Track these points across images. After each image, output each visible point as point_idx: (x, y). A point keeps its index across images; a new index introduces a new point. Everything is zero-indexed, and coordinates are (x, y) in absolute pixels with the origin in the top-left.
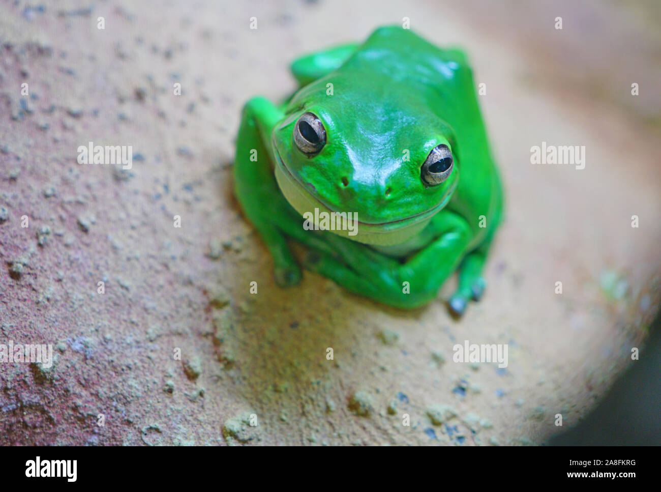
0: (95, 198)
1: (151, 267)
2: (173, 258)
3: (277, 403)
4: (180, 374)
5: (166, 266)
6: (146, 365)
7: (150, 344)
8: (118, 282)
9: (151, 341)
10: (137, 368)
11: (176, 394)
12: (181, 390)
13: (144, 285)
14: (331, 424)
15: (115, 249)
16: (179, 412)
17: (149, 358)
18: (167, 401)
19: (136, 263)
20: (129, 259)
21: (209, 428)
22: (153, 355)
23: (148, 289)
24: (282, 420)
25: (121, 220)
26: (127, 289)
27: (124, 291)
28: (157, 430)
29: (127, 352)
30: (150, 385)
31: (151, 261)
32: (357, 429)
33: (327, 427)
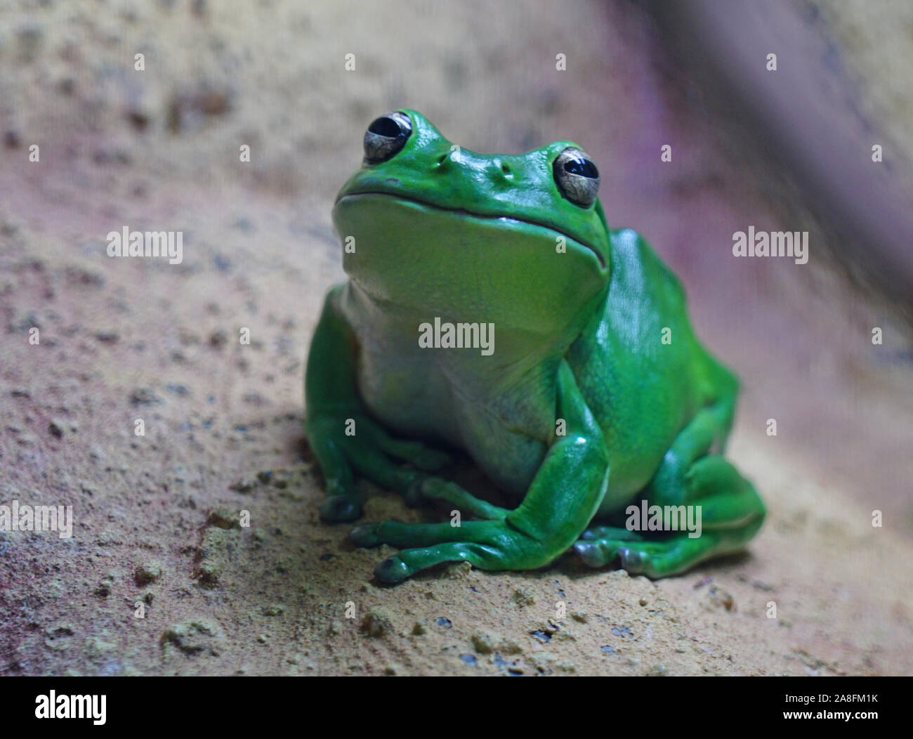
0: (90, 412)
1: (140, 484)
2: (179, 481)
3: (262, 626)
4: (128, 582)
5: (166, 488)
6: (82, 568)
7: (98, 548)
8: (81, 486)
9: (101, 545)
10: (69, 570)
11: (112, 599)
12: (121, 595)
13: (120, 496)
14: (329, 648)
15: (94, 457)
16: (108, 615)
17: (90, 560)
18: (97, 605)
19: (119, 476)
20: (109, 470)
21: (146, 636)
22: (95, 559)
23: (124, 502)
24: (261, 641)
25: (120, 437)
26: (90, 493)
27: (86, 496)
28: (68, 632)
29: (61, 553)
30: (79, 587)
31: (144, 479)
32: (363, 651)
33: (323, 651)
